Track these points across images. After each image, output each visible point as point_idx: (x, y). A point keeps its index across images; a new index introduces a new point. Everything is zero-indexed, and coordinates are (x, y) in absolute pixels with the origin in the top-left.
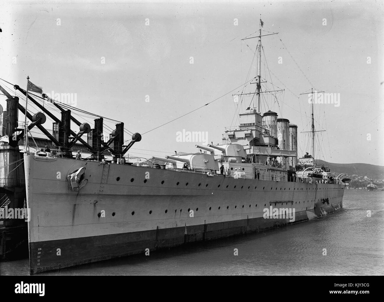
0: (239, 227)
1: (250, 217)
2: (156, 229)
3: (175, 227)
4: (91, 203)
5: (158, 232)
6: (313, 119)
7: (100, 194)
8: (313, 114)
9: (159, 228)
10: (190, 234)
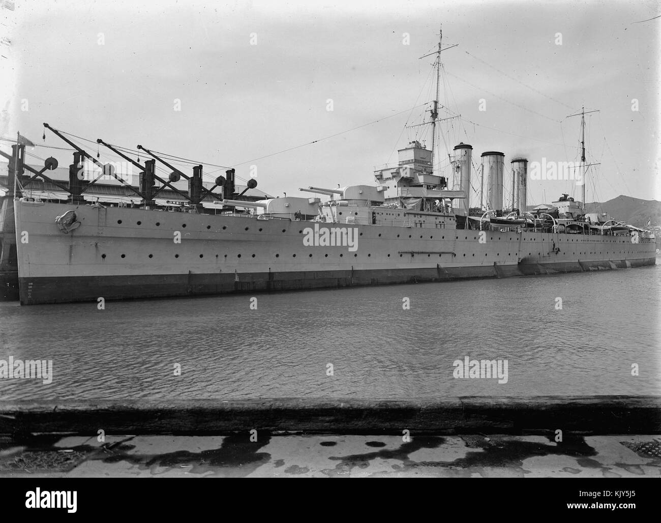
0: (335, 278)
1: (356, 268)
2: (188, 273)
3: (218, 272)
4: (91, 245)
5: (191, 276)
6: (584, 149)
7: (99, 237)
8: (583, 143)
9: (192, 273)
10: (244, 281)
